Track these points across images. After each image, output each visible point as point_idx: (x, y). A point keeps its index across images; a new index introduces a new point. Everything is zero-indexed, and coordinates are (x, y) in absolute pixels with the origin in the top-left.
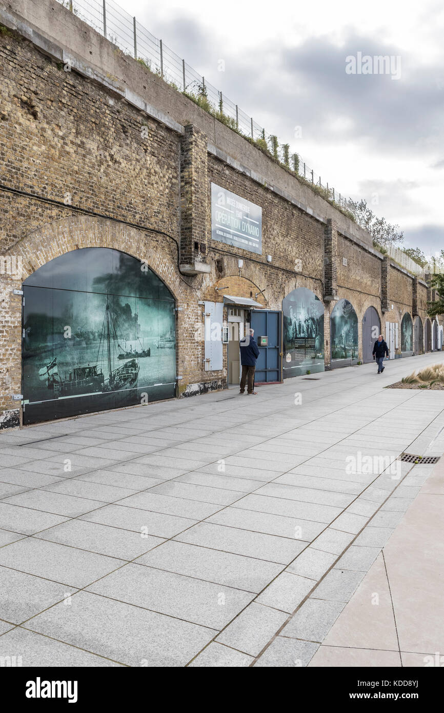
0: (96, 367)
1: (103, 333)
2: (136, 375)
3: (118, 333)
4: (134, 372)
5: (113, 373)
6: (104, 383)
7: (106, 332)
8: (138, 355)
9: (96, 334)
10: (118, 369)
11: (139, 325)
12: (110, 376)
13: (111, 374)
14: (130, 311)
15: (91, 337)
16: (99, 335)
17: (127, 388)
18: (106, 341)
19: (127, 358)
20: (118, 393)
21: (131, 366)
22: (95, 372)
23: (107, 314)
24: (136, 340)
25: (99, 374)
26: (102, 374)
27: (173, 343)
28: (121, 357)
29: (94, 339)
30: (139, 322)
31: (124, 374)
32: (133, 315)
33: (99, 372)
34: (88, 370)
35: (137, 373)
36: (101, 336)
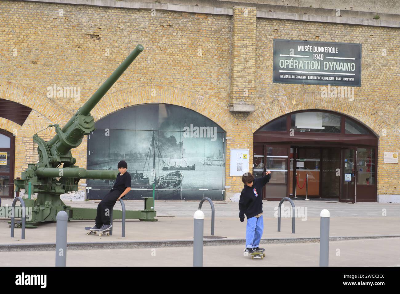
0: (142, 173)
1: (149, 154)
2: (180, 182)
3: (163, 154)
4: (178, 179)
5: (157, 178)
6: (149, 184)
7: (152, 153)
8: (181, 168)
9: (143, 155)
10: (162, 176)
11: (184, 149)
12: (155, 180)
13: (156, 179)
14: (175, 141)
15: (139, 156)
16: (145, 155)
17: (171, 189)
18: (151, 159)
19: (171, 170)
20: (162, 191)
21: (175, 175)
22: (142, 177)
23: (153, 142)
24: (180, 158)
25: (145, 178)
26: (147, 178)
27: (221, 162)
28: (165, 169)
29: (141, 157)
30: (183, 147)
31: (168, 180)
32: (178, 143)
33: (145, 177)
34: (136, 175)
35: (181, 180)
36: (147, 155)
